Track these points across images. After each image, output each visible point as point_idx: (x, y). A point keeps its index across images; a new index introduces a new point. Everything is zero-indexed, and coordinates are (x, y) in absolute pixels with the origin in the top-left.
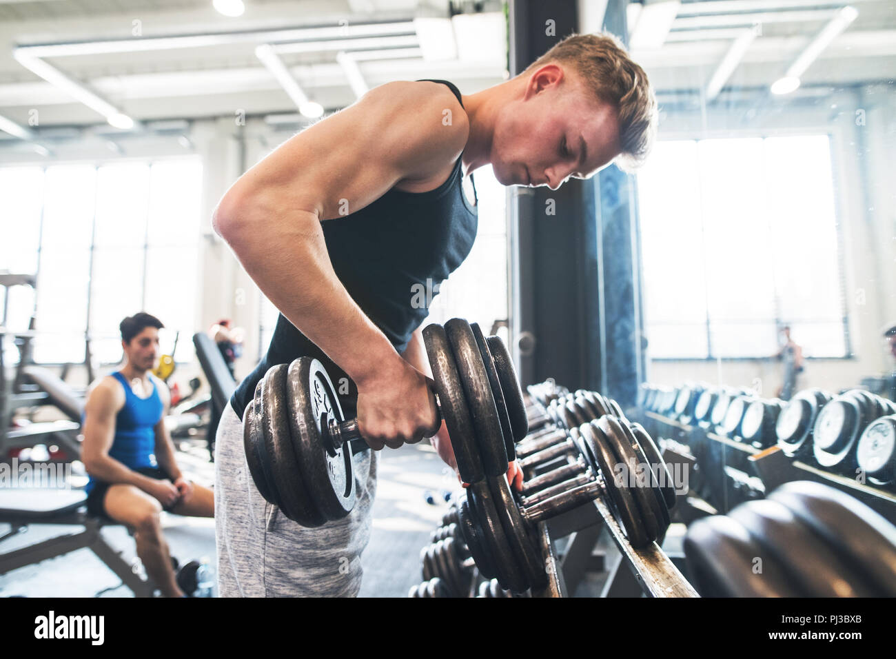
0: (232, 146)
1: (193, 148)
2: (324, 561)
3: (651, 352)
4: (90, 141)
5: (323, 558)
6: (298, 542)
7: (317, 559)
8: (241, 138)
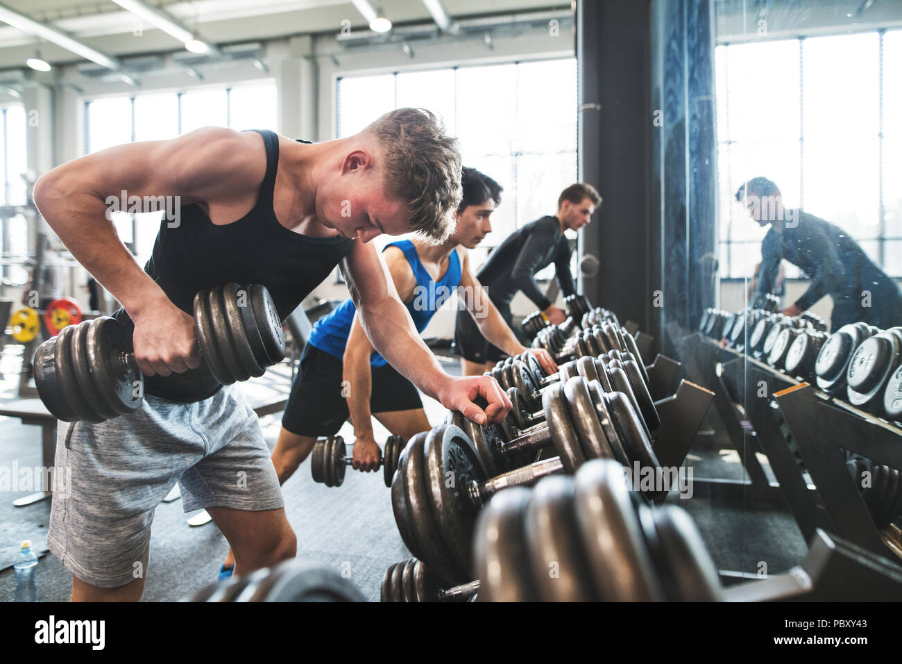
0: (305, 67)
1: (267, 69)
2: (103, 479)
3: (722, 273)
4: (171, 69)
5: (102, 476)
6: (84, 461)
7: (98, 476)
8: (313, 59)
